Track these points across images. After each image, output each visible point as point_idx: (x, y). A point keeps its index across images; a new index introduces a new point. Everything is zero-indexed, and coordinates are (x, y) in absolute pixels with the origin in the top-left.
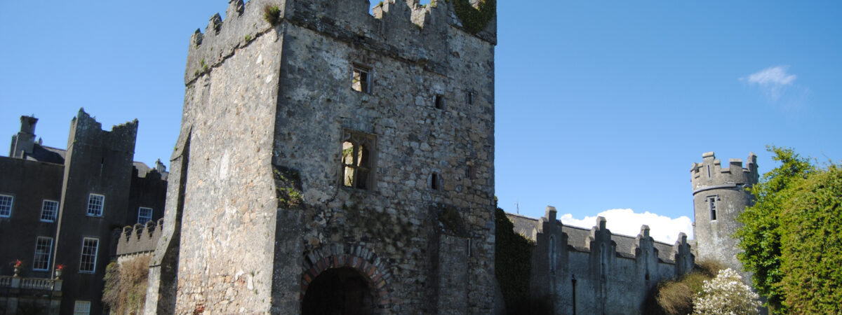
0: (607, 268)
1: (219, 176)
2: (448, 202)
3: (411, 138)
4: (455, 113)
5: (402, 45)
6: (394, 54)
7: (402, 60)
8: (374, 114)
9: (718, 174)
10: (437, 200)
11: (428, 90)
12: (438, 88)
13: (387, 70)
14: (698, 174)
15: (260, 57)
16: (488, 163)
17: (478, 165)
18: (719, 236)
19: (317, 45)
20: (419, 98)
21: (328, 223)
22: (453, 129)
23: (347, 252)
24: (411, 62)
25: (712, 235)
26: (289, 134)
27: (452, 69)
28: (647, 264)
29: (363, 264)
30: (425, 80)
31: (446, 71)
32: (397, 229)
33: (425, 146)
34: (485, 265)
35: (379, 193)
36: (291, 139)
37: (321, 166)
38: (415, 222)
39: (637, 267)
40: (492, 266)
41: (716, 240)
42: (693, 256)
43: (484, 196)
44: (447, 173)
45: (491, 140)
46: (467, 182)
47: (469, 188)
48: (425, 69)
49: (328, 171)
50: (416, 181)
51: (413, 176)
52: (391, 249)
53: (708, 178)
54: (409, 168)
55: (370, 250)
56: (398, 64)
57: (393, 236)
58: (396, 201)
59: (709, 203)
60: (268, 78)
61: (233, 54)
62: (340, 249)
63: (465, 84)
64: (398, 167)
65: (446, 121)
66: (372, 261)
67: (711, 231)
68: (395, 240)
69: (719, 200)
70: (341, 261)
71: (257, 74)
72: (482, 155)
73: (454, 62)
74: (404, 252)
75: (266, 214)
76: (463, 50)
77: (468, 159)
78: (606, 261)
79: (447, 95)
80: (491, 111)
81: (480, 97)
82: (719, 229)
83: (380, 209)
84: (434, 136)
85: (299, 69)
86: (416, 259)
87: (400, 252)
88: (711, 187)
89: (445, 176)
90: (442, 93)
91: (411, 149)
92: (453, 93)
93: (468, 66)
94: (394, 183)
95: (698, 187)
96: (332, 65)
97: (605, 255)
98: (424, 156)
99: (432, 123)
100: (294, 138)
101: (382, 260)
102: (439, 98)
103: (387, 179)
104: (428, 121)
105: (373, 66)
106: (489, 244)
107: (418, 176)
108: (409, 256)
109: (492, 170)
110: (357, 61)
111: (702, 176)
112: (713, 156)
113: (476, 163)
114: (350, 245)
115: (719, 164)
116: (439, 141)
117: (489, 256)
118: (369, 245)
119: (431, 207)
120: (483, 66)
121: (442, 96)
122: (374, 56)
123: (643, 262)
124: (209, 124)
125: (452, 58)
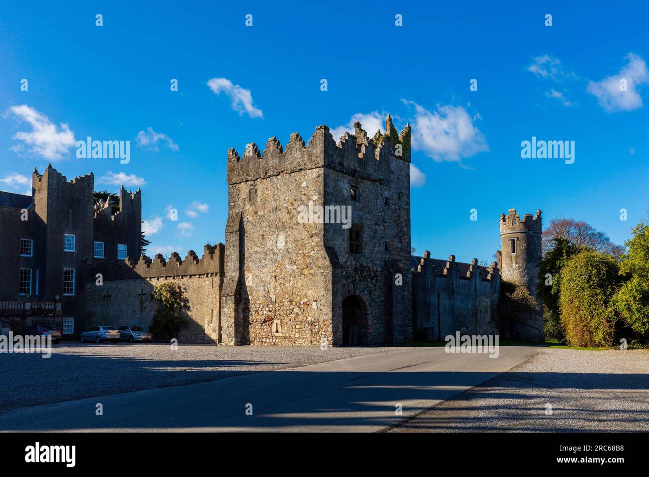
0: (455, 286)
1: (276, 247)
2: (392, 257)
3: (376, 224)
4: (393, 207)
5: (371, 171)
6: (368, 178)
7: (371, 180)
8: (361, 213)
9: (517, 224)
10: (387, 257)
11: (382, 196)
12: (386, 194)
13: (366, 187)
14: (505, 223)
15: (305, 183)
16: (408, 234)
17: (404, 235)
18: (517, 263)
19: (337, 178)
20: (378, 200)
21: (346, 273)
22: (393, 216)
23: (354, 288)
24: (374, 181)
25: (512, 263)
26: (329, 229)
27: (391, 181)
28: (476, 282)
29: (360, 293)
30: (381, 190)
31: (389, 183)
32: (373, 274)
33: (382, 228)
34: (408, 290)
35: (365, 255)
36: (330, 231)
37: (342, 244)
38: (379, 269)
39: (470, 284)
40: (411, 290)
41: (514, 265)
42: (501, 276)
43: (406, 252)
44: (391, 241)
45: (409, 220)
46: (399, 245)
47: (400, 248)
48: (381, 184)
49: (345, 247)
50: (378, 247)
51: (377, 245)
52: (370, 284)
53: (511, 226)
54: (376, 241)
55: (362, 285)
56: (369, 183)
57: (370, 277)
58: (371, 259)
59: (511, 242)
60: (314, 197)
61: (278, 175)
62: (351, 286)
63: (397, 188)
64: (371, 241)
65: (390, 212)
66: (363, 292)
67: (512, 260)
68: (372, 279)
69: (518, 240)
70: (352, 293)
71: (304, 193)
72: (405, 230)
73: (393, 177)
74: (375, 285)
75: (322, 271)
76: (396, 169)
77: (399, 233)
78: (454, 282)
79: (390, 197)
80: (408, 203)
81: (404, 195)
82: (516, 259)
83: (365, 264)
84: (385, 222)
85: (331, 193)
86: (380, 289)
87: (374, 286)
88: (513, 232)
89: (390, 243)
90: (388, 196)
91: (376, 230)
92: (392, 196)
93: (398, 178)
94: (370, 250)
95: (504, 231)
96: (343, 188)
97: (454, 278)
98: (382, 234)
99: (384, 214)
100: (331, 231)
101: (367, 290)
102: (387, 199)
103: (367, 248)
104: (383, 213)
105: (359, 186)
106: (409, 278)
107: (379, 244)
108: (377, 287)
109: (409, 237)
110: (353, 184)
111: (507, 225)
112: (515, 211)
113: (403, 234)
114: (355, 284)
115: (519, 217)
116: (387, 224)
117: (410, 285)
118: (363, 283)
119: (385, 261)
120: (405, 177)
121: (388, 198)
122: (359, 180)
123: (474, 281)
124: (260, 213)
125: (391, 175)
